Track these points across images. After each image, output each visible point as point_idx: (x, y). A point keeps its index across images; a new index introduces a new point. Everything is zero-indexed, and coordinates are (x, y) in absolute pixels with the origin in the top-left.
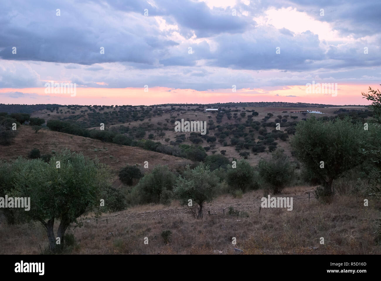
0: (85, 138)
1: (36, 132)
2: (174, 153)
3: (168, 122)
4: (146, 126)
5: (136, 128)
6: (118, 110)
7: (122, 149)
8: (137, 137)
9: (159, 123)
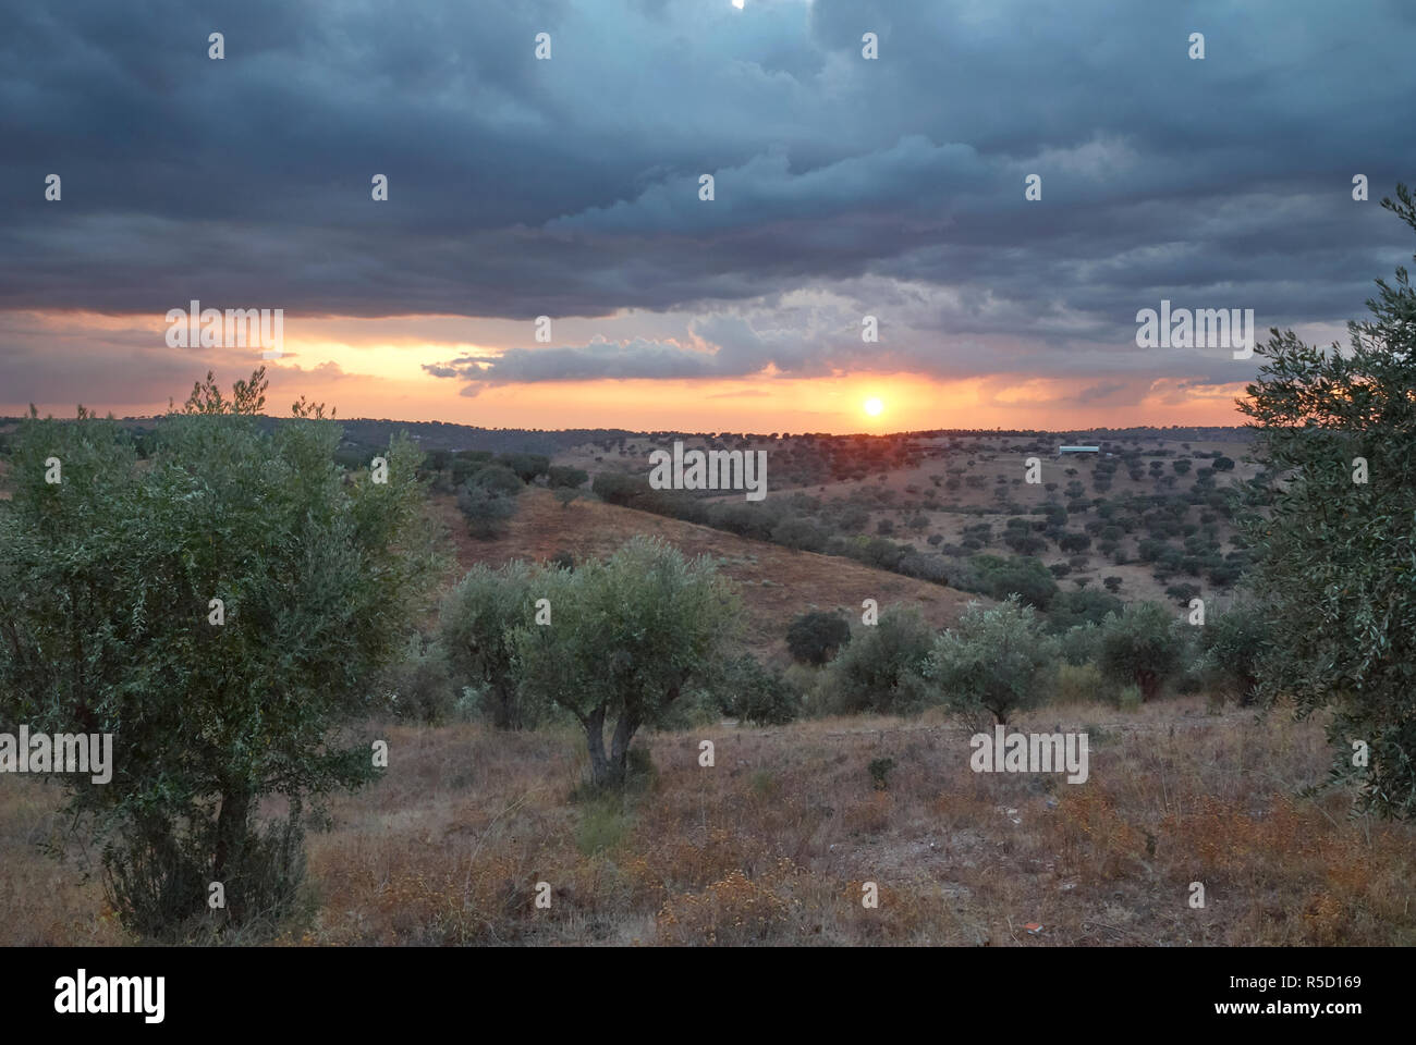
0: (694, 526)
1: (564, 507)
2: (953, 579)
3: (938, 484)
4: (872, 497)
5: (843, 501)
6: (789, 447)
7: (797, 561)
8: (845, 527)
9: (910, 486)
